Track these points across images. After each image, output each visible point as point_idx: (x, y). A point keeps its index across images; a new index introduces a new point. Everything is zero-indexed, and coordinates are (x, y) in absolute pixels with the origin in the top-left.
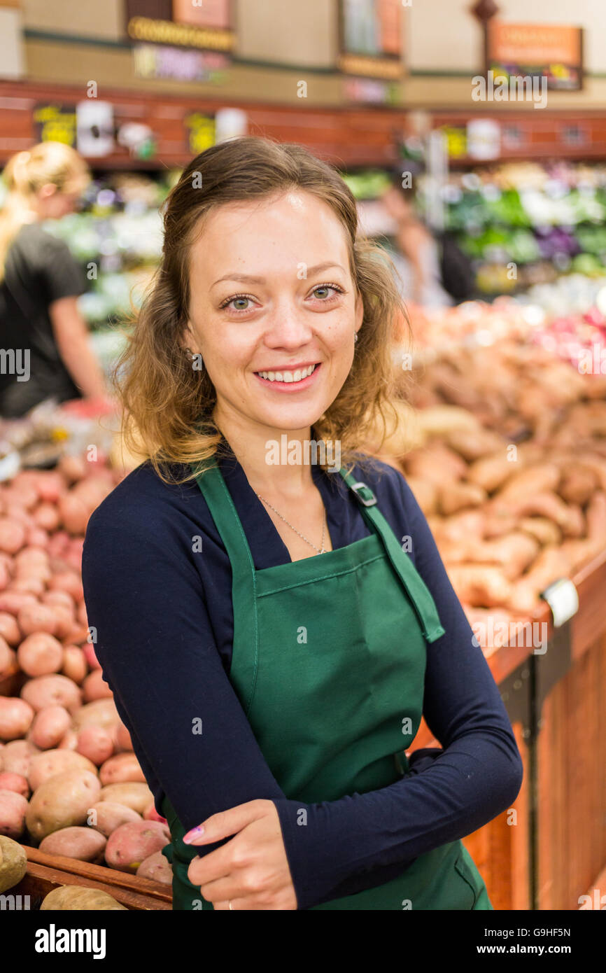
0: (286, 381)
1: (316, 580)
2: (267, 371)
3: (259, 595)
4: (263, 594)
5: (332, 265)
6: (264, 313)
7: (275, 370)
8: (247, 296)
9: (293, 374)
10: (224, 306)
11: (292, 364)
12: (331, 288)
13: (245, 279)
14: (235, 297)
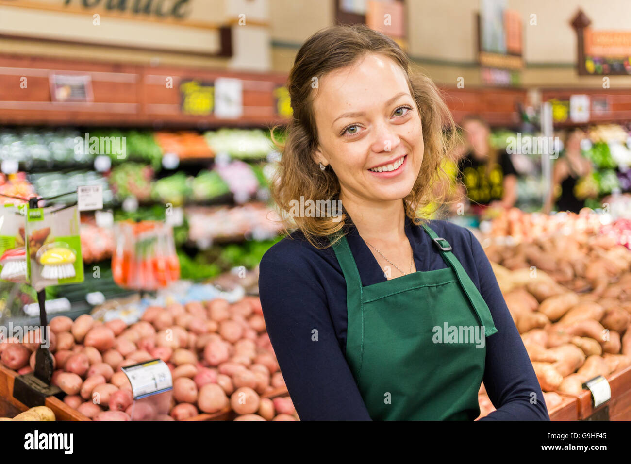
0: (390, 170)
1: (401, 291)
2: (377, 167)
3: (365, 302)
4: (368, 301)
5: (402, 94)
6: (368, 132)
7: (381, 165)
8: (356, 124)
9: (393, 165)
10: (343, 133)
11: (392, 159)
12: (405, 108)
13: (353, 115)
14: (349, 126)
